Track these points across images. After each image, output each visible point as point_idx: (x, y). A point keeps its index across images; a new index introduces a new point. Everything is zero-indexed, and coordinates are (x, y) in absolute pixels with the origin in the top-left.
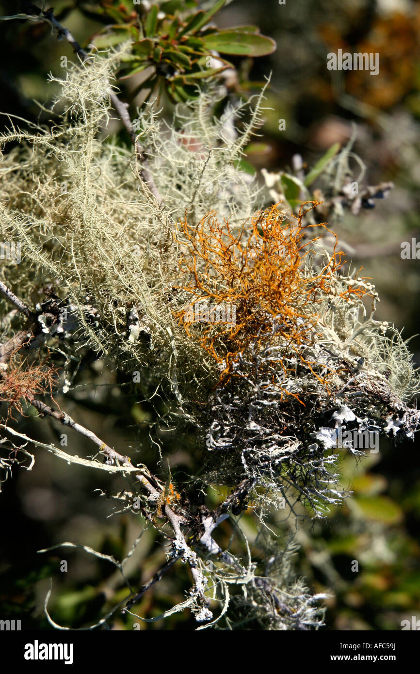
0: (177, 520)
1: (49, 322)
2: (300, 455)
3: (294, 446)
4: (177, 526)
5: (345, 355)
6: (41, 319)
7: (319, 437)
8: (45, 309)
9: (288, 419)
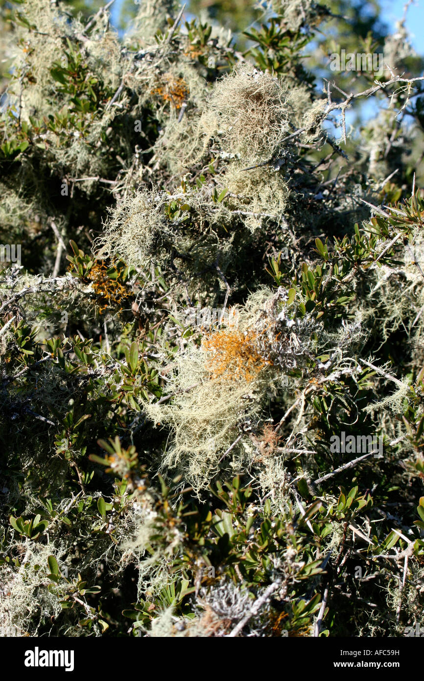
0: (323, 379)
1: (247, 427)
2: (296, 333)
3: (293, 335)
4: (325, 379)
5: (258, 316)
6: (246, 430)
7: (290, 326)
8: (242, 429)
9: (283, 337)
